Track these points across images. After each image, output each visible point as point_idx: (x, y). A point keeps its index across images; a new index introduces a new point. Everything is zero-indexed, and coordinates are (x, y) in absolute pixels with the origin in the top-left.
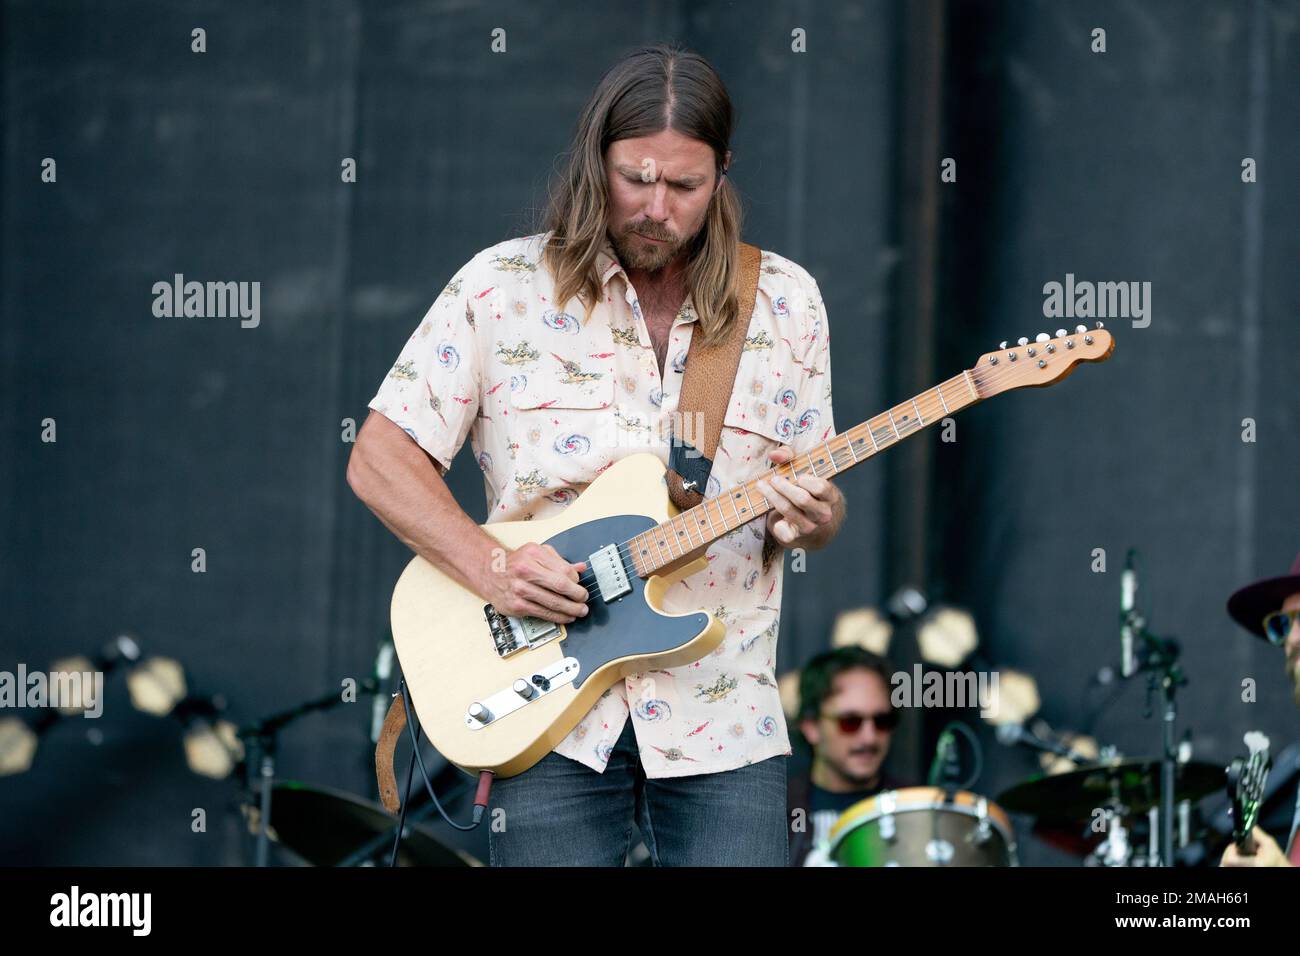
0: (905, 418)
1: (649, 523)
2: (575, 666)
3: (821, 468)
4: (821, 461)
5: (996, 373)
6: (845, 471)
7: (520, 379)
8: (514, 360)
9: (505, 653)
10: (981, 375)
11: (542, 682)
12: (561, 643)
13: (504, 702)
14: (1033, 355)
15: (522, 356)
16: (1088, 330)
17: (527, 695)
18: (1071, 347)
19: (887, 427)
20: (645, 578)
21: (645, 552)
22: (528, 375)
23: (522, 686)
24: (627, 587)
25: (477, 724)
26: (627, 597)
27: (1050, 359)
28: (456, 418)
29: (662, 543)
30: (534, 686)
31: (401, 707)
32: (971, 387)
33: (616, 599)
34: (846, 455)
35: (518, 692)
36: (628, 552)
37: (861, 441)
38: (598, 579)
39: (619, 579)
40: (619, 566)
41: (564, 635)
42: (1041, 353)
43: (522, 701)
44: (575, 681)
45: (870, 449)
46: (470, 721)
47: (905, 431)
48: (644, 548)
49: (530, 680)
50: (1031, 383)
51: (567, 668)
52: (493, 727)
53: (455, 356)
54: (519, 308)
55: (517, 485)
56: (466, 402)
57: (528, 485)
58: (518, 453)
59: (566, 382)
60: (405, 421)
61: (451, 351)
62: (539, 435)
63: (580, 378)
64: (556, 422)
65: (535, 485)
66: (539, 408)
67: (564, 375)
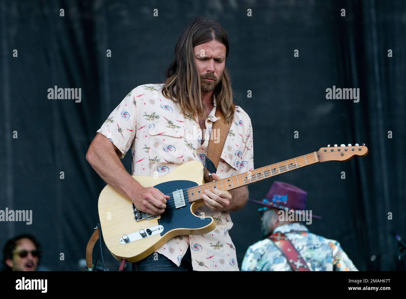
0: (292, 164)
1: (194, 184)
2: (162, 228)
3: (259, 176)
4: (260, 174)
5: (325, 155)
6: (268, 178)
7: (152, 125)
8: (150, 119)
9: (138, 220)
10: (320, 154)
11: (149, 232)
12: (158, 220)
13: (135, 237)
14: (339, 150)
15: (153, 117)
16: (359, 146)
17: (144, 236)
18: (353, 150)
19: (285, 166)
20: (191, 203)
21: (193, 194)
22: (155, 124)
23: (142, 232)
24: (185, 205)
25: (124, 242)
26: (184, 208)
27: (345, 153)
28: (128, 136)
29: (199, 192)
30: (146, 232)
31: (98, 233)
32: (316, 157)
33: (180, 208)
34: (269, 173)
35: (141, 234)
36: (187, 193)
37: (275, 169)
38: (175, 200)
39: (182, 202)
40: (183, 197)
41: (159, 218)
42: (342, 151)
43: (141, 237)
44: (161, 234)
45: (278, 172)
46: (122, 241)
47: (291, 168)
48: (192, 192)
49: (145, 230)
50: (337, 160)
51: (159, 228)
52: (129, 244)
53: (128, 115)
54: (152, 102)
55: (149, 162)
56: (131, 131)
57: (153, 162)
58: (150, 150)
59: (168, 127)
60: (109, 136)
61: (127, 113)
62: (158, 144)
63: (173, 126)
64: (164, 140)
65: (155, 161)
66: (158, 135)
67: (168, 125)
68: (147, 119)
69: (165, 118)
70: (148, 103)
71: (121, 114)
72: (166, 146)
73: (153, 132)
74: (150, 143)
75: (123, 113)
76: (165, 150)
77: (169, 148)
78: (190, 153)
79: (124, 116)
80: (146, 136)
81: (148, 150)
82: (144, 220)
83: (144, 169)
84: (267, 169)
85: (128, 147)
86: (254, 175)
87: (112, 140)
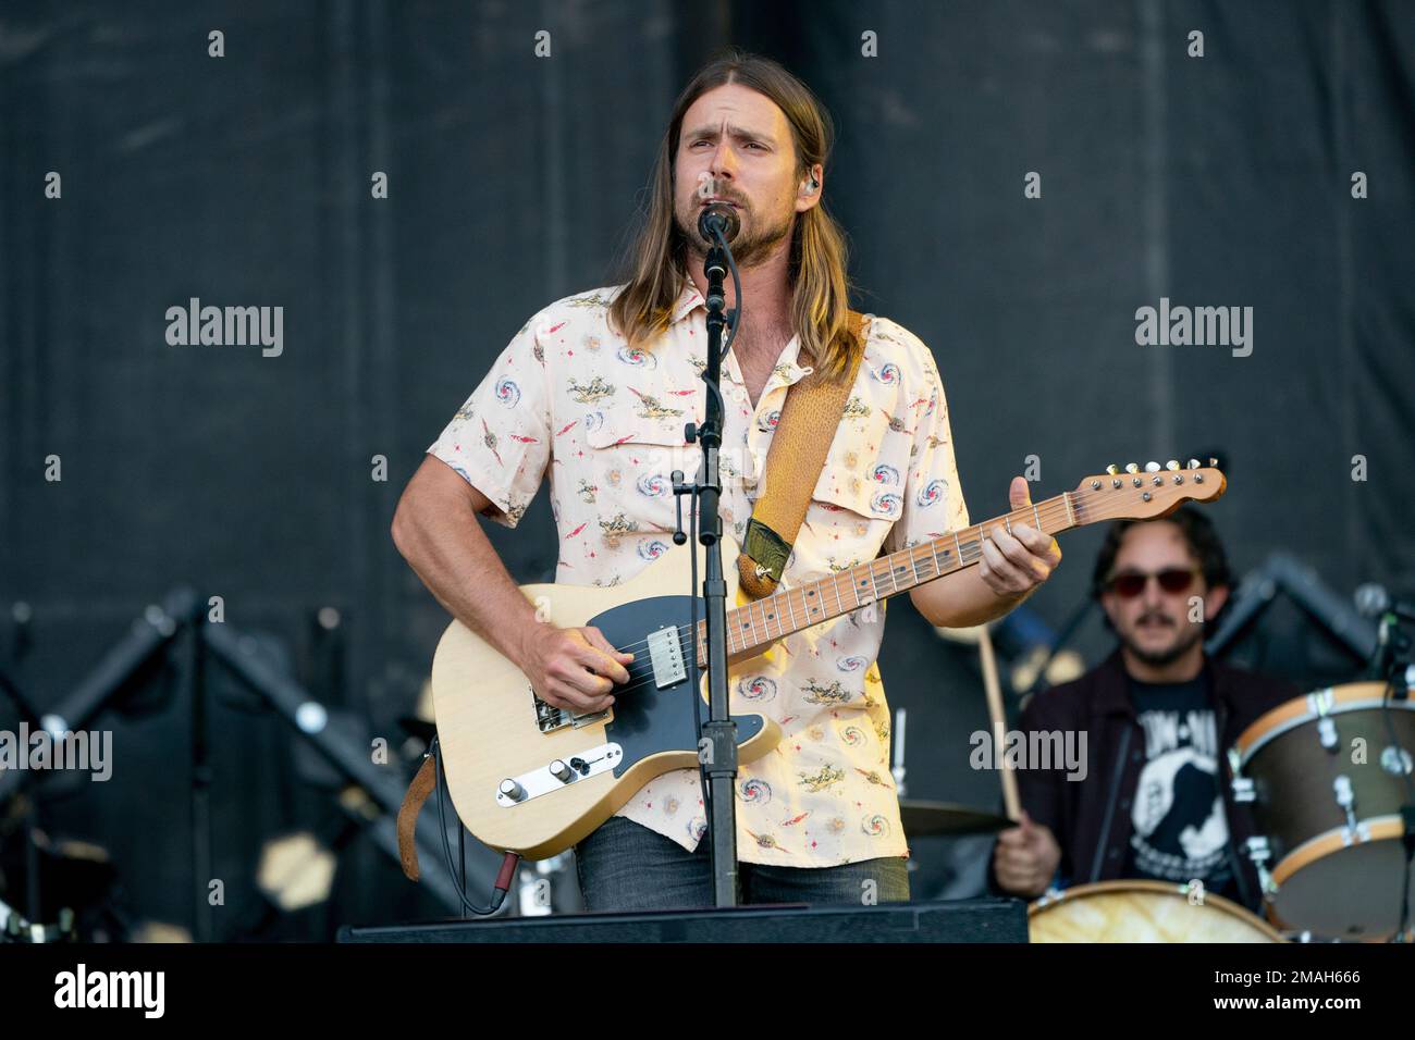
2: (618, 753)
3: (901, 576)
4: (903, 568)
5: (1097, 500)
7: (595, 416)
8: (587, 398)
9: (547, 728)
10: (1081, 499)
11: (583, 767)
12: (606, 726)
13: (540, 782)
14: (1141, 484)
15: (597, 393)
16: (1200, 467)
17: (566, 777)
18: (1179, 483)
19: (976, 541)
20: (703, 668)
22: (603, 411)
23: (559, 768)
24: (683, 676)
25: (507, 801)
26: (680, 687)
27: (1157, 493)
28: (515, 457)
30: (573, 769)
31: (432, 772)
32: (1069, 511)
33: (668, 687)
34: (929, 565)
35: (554, 773)
37: (947, 553)
38: (654, 662)
39: (675, 665)
40: (678, 652)
41: (610, 718)
42: (1149, 485)
43: (558, 783)
44: (615, 770)
45: (957, 563)
46: (500, 798)
49: (568, 762)
51: (609, 754)
52: (524, 806)
53: (515, 391)
54: (593, 344)
55: (602, 531)
56: (526, 440)
57: (618, 531)
58: (598, 495)
59: (647, 416)
60: (457, 460)
61: (512, 386)
62: (619, 476)
63: (660, 413)
64: (636, 462)
66: (617, 445)
67: (643, 409)
68: (580, 401)
69: (633, 390)
70: (579, 349)
71: (494, 391)
72: (643, 480)
73: (598, 437)
74: (596, 472)
75: (501, 385)
76: (643, 493)
77: (652, 486)
79: (502, 395)
80: (581, 453)
81: (593, 496)
82: (566, 727)
83: (592, 555)
84: (924, 553)
86: (887, 574)
87: (468, 473)
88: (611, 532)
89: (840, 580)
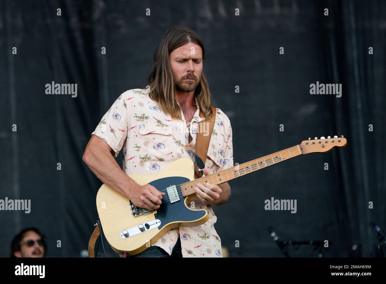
0: (277, 157)
1: (186, 180)
2: (159, 222)
3: (247, 169)
4: (248, 167)
5: (307, 147)
6: (255, 171)
7: (142, 125)
8: (140, 120)
9: (135, 215)
10: (303, 147)
11: (148, 226)
12: (155, 215)
13: (134, 231)
14: (320, 143)
15: (143, 118)
16: (338, 137)
17: (142, 230)
18: (333, 142)
19: (270, 159)
20: (185, 197)
21: (186, 189)
22: (145, 124)
23: (141, 227)
24: (179, 199)
25: (124, 237)
26: (178, 203)
27: (326, 145)
28: (120, 136)
29: (192, 187)
30: (145, 227)
31: (99, 229)
32: (299, 150)
33: (175, 203)
34: (256, 166)
35: (140, 228)
36: (180, 188)
37: (261, 163)
38: (169, 196)
39: (176, 196)
40: (177, 193)
41: (156, 212)
42: (323, 143)
43: (140, 231)
44: (158, 227)
45: (264, 166)
46: (122, 236)
47: (276, 161)
48: (186, 188)
49: (144, 225)
50: (319, 152)
51: (156, 223)
52: (128, 239)
53: (119, 116)
54: (141, 104)
55: (140, 160)
56: (123, 131)
57: (144, 160)
58: (140, 149)
59: (158, 126)
60: (102, 136)
62: (148, 143)
63: (162, 125)
64: (154, 139)
65: (147, 159)
66: (149, 134)
67: (157, 124)
68: (138, 120)
69: (154, 118)
70: (137, 105)
72: (156, 144)
73: (144, 131)
74: (141, 142)
75: (114, 115)
76: (155, 148)
77: (158, 146)
78: (178, 150)
79: (115, 118)
80: (137, 136)
81: (139, 149)
82: (141, 215)
83: (135, 166)
84: (254, 163)
85: (120, 147)
86: (243, 169)
87: (106, 140)
88: (143, 160)
89: (227, 171)
